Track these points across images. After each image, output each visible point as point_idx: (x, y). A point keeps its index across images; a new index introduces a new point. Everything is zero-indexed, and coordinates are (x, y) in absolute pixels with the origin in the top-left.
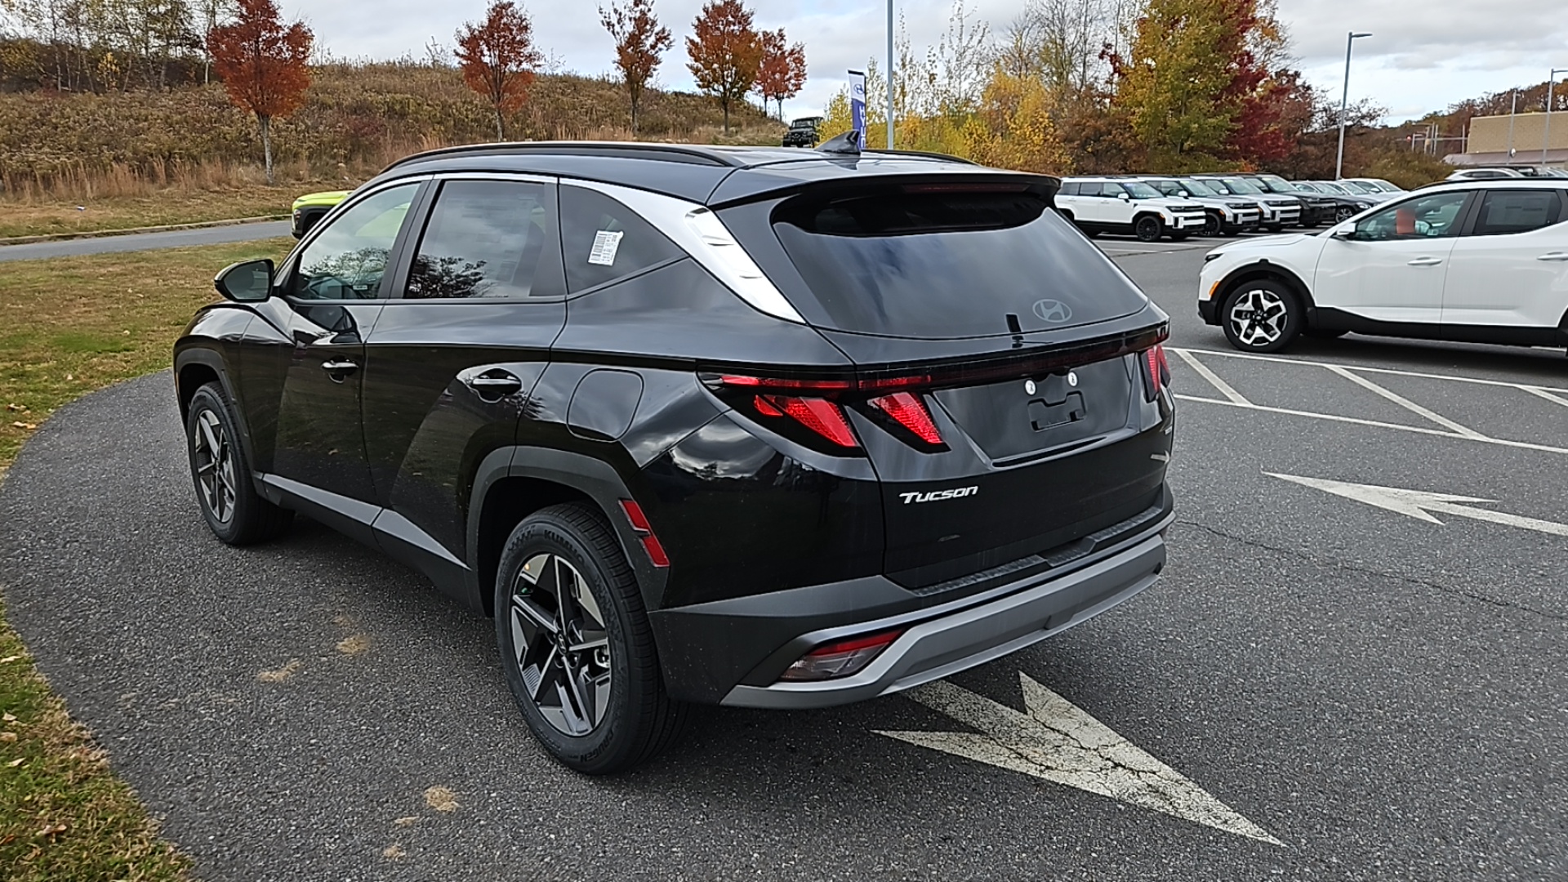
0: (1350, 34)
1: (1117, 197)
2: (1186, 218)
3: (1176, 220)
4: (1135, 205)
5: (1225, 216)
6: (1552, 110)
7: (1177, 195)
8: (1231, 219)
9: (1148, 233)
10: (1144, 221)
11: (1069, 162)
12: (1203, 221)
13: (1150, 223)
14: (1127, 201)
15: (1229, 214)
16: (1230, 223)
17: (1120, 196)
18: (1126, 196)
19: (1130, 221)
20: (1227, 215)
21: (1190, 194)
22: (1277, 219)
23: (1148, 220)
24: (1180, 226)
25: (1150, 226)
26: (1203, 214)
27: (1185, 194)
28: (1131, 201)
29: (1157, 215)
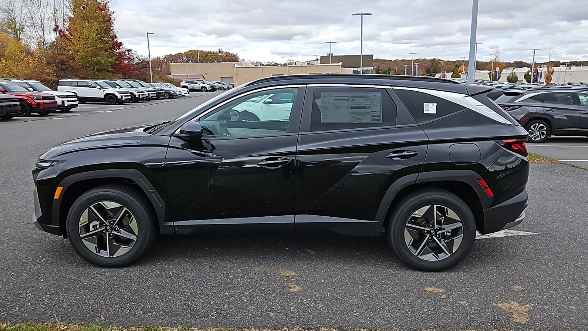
0: (147, 33)
1: (96, 88)
2: (125, 96)
3: (122, 97)
4: (104, 91)
5: (135, 95)
6: (200, 62)
7: (116, 87)
8: (138, 97)
9: (111, 102)
10: (109, 97)
11: (52, 72)
12: (130, 97)
13: (111, 98)
14: (100, 89)
15: (137, 95)
16: (138, 98)
17: (97, 87)
18: (100, 87)
19: (103, 97)
20: (136, 95)
21: (121, 87)
22: (150, 97)
23: (110, 97)
24: (124, 99)
25: (111, 99)
26: (129, 94)
27: (119, 87)
28: (102, 89)
29: (114, 95)
